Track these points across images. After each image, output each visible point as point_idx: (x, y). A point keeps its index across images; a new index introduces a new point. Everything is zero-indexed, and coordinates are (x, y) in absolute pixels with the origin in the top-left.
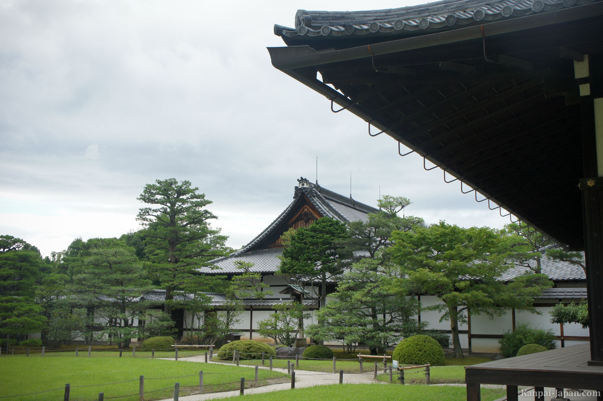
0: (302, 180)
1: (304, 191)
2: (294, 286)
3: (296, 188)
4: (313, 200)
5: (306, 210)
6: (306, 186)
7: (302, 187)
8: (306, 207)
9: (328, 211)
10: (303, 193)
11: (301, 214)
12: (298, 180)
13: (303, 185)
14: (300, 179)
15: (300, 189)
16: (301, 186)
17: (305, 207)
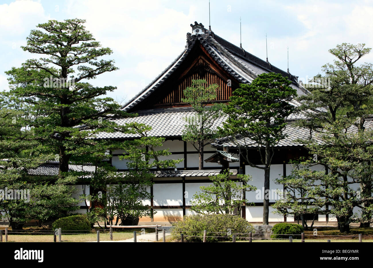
0: (196, 26)
1: (199, 39)
2: (222, 152)
3: (189, 34)
4: (210, 49)
5: (201, 61)
6: (201, 32)
7: (196, 34)
8: (201, 58)
9: (229, 63)
10: (198, 42)
11: (194, 66)
12: (191, 25)
13: (197, 31)
14: (194, 24)
15: (195, 36)
16: (194, 33)
17: (199, 57)
